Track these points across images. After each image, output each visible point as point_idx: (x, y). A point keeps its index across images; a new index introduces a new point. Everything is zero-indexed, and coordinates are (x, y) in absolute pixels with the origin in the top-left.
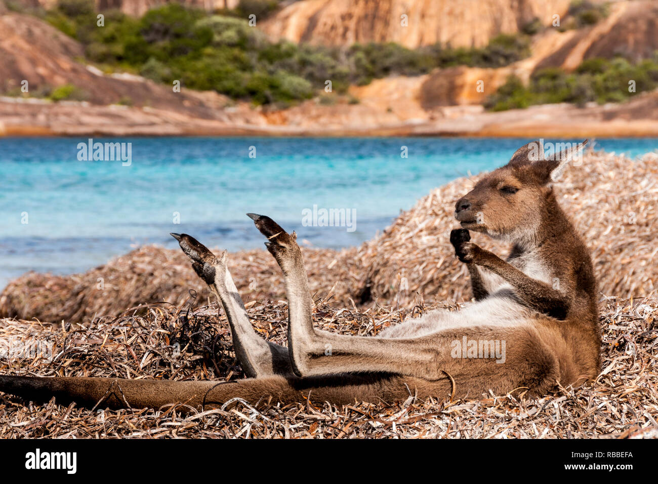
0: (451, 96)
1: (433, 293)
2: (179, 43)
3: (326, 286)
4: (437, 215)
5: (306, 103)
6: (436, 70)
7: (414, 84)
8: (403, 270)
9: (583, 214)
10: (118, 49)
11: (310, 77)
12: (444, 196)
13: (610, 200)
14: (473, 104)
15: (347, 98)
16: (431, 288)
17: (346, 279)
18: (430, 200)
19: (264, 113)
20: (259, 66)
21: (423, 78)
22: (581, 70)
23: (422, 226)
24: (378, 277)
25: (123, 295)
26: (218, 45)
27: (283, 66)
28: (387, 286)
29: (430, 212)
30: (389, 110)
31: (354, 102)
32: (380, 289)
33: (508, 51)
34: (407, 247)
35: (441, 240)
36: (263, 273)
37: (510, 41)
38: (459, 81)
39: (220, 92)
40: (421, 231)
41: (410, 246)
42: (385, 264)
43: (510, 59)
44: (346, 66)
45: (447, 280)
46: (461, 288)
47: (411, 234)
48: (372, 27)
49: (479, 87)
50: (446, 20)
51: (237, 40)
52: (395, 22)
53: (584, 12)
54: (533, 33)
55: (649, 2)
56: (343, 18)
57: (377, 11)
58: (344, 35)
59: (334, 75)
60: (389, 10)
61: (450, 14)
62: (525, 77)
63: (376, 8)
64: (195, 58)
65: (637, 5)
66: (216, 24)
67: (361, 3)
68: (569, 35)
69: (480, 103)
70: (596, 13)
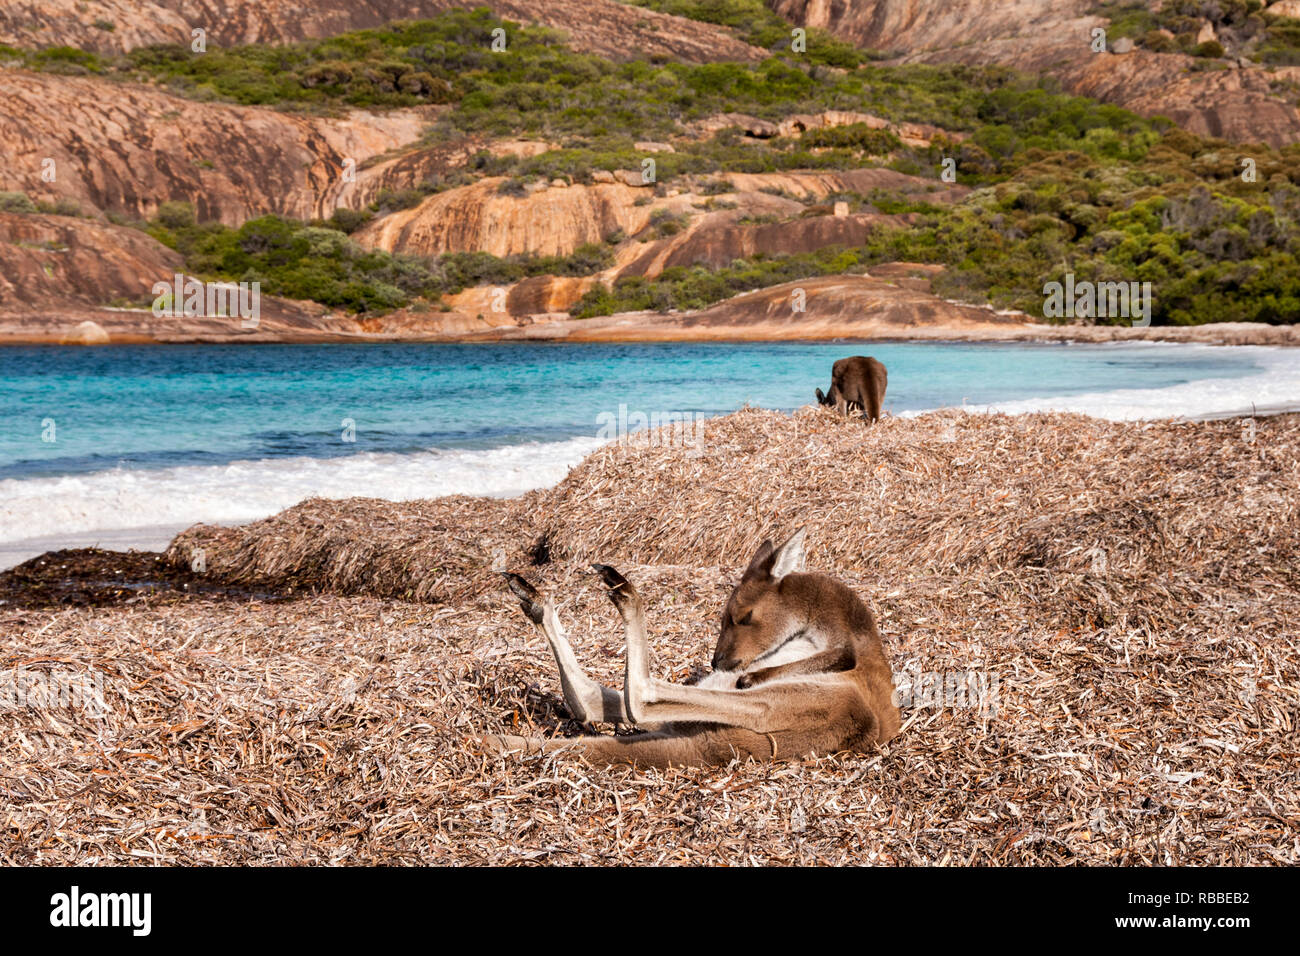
0: (538, 304)
1: (611, 554)
2: (277, 253)
3: (499, 543)
4: (610, 477)
5: (399, 311)
6: (524, 279)
7: (504, 292)
8: (580, 532)
9: (754, 478)
10: (218, 260)
11: (404, 285)
12: (616, 459)
13: (781, 464)
14: (560, 311)
15: (439, 306)
16: (608, 550)
17: (519, 536)
18: (603, 463)
19: (360, 321)
20: (354, 275)
21: (512, 286)
22: (662, 278)
23: (597, 488)
24: (555, 538)
25: (294, 547)
26: (314, 255)
27: (377, 276)
28: (565, 547)
29: (604, 474)
30: (480, 317)
31: (446, 310)
32: (558, 550)
33: (593, 260)
34: (583, 509)
35: (616, 502)
36: (435, 529)
37: (594, 251)
38: (546, 289)
39: (316, 301)
40: (596, 493)
41: (586, 508)
42: (562, 526)
43: (594, 268)
44: (438, 275)
45: (624, 543)
46: (639, 550)
47: (586, 496)
48: (462, 238)
49: (565, 294)
50: (533, 230)
51: (332, 251)
52: (484, 233)
53: (665, 223)
54: (616, 243)
55: (726, 212)
56: (434, 229)
57: (466, 222)
58: (436, 245)
59: (426, 284)
60: (478, 222)
61: (537, 224)
62: (610, 284)
63: (466, 220)
64: (292, 268)
65: (714, 216)
66: (312, 236)
67: (452, 215)
68: (650, 245)
69: (566, 311)
70: (677, 224)
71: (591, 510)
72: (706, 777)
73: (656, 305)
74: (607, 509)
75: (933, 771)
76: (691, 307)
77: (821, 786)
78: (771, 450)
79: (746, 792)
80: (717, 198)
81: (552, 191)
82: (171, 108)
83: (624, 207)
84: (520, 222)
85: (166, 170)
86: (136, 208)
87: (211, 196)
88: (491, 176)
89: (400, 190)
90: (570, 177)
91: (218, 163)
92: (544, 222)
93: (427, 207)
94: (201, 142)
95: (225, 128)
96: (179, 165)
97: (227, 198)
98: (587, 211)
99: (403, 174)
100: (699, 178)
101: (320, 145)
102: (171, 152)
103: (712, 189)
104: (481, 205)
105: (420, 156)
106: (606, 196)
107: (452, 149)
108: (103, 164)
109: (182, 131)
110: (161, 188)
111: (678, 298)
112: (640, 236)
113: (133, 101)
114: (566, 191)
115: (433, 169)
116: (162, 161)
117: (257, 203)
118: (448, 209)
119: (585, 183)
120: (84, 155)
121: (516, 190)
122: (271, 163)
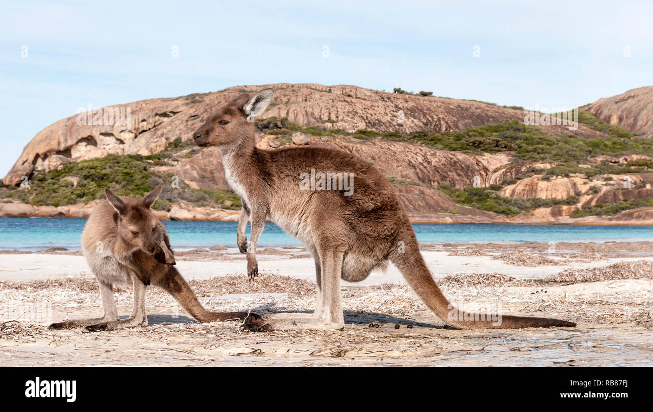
0: (560, 213)
2: (481, 197)
5: (518, 215)
6: (553, 206)
7: (549, 210)
10: (463, 199)
11: (518, 207)
14: (566, 216)
15: (530, 214)
19: (508, 218)
20: (504, 204)
21: (551, 208)
22: (596, 206)
26: (491, 198)
27: (510, 204)
30: (543, 217)
31: (533, 215)
33: (574, 201)
37: (574, 198)
38: (561, 209)
39: (494, 212)
43: (574, 203)
44: (528, 204)
48: (532, 193)
49: (567, 211)
50: (554, 192)
51: (496, 197)
52: (538, 192)
53: (594, 190)
54: (579, 195)
55: (612, 187)
56: (522, 190)
57: (533, 189)
58: (524, 195)
59: (525, 207)
60: (536, 189)
61: (555, 190)
62: (580, 208)
63: (533, 188)
64: (486, 202)
65: (609, 187)
66: (489, 192)
67: (528, 186)
68: (591, 196)
69: (569, 216)
70: (598, 190)
73: (598, 214)
76: (609, 215)
80: (609, 182)
81: (558, 179)
82: (432, 152)
83: (581, 184)
84: (550, 189)
85: (438, 171)
86: (431, 183)
87: (452, 180)
88: (537, 174)
89: (508, 178)
90: (563, 175)
91: (452, 169)
92: (557, 189)
93: (519, 184)
94: (446, 163)
95: (451, 159)
96: (441, 170)
97: (457, 180)
98: (570, 186)
99: (509, 174)
100: (601, 176)
101: (480, 164)
102: (438, 166)
103: (606, 179)
104: (537, 184)
105: (512, 168)
106: (574, 181)
107: (522, 166)
108: (420, 169)
109: (439, 159)
110: (438, 177)
111: (605, 212)
112: (587, 193)
113: (421, 150)
114: (562, 179)
115: (517, 172)
116: (436, 169)
117: (466, 182)
118: (526, 185)
119: (568, 177)
120: (414, 167)
121: (547, 179)
122: (467, 169)
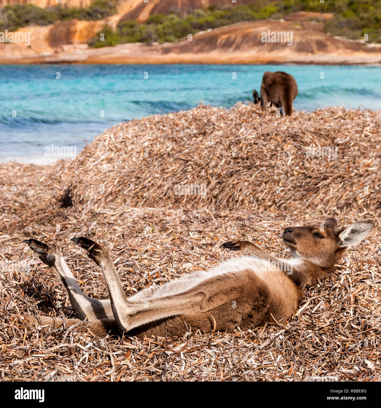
0: (67, 38)
1: (112, 201)
3: (39, 193)
4: (112, 150)
6: (58, 22)
7: (44, 31)
8: (92, 186)
9: (206, 151)
12: (116, 138)
13: (223, 142)
14: (82, 43)
16: (110, 198)
17: (52, 189)
18: (107, 141)
21: (50, 27)
22: (148, 22)
23: (103, 157)
24: (76, 190)
28: (82, 196)
29: (108, 148)
30: (30, 47)
32: (78, 198)
34: (94, 171)
35: (116, 166)
38: (73, 29)
40: (102, 161)
41: (96, 170)
42: (80, 182)
43: (104, 15)
44: (2, 19)
45: (121, 193)
46: (130, 198)
47: (96, 163)
49: (85, 33)
62: (114, 26)
69: (86, 43)
71: (99, 172)
72: (170, 343)
73: (145, 40)
74: (110, 171)
75: (318, 340)
76: (167, 41)
77: (244, 350)
78: (217, 133)
79: (196, 353)
111: (159, 35)
